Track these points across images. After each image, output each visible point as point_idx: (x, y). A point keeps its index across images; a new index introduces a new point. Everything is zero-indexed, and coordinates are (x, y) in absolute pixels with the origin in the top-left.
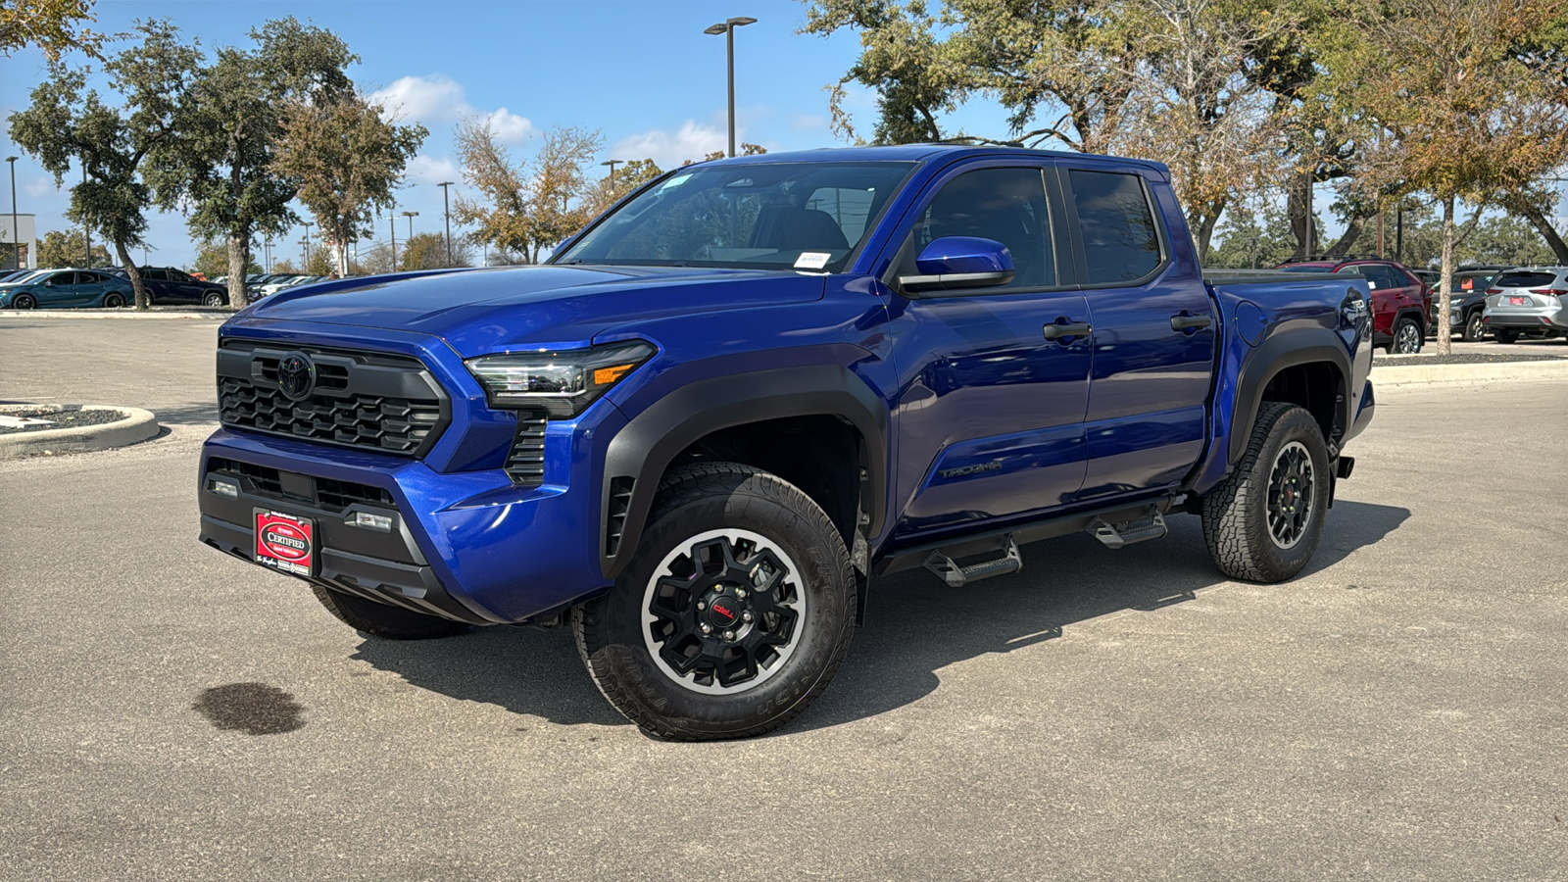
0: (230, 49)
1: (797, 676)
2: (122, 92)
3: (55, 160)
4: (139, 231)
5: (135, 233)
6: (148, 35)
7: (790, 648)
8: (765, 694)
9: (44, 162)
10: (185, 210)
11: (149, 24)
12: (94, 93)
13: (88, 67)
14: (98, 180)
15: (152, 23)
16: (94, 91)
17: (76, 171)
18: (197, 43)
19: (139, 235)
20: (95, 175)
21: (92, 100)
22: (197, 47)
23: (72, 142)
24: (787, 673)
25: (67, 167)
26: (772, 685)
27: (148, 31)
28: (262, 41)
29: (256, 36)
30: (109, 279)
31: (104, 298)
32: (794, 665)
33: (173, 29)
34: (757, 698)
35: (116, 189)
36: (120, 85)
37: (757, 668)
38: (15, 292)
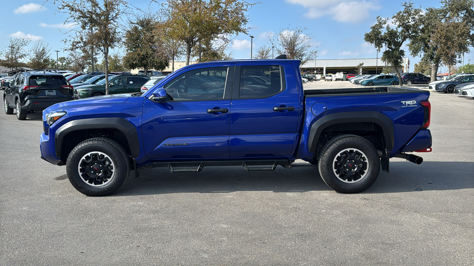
0: (430, 7)
1: (111, 185)
2: (395, 24)
3: (378, 45)
4: (401, 63)
5: (400, 64)
6: (405, 7)
7: (110, 179)
8: (103, 188)
9: (375, 46)
10: (421, 56)
11: (405, 4)
12: (388, 26)
13: (388, 18)
14: (390, 50)
15: (406, 3)
16: (388, 25)
17: (384, 48)
18: (421, 7)
19: (401, 64)
20: (390, 48)
21: (388, 28)
22: (421, 8)
23: (383, 39)
24: (109, 184)
25: (382, 47)
26: (105, 186)
27: (405, 6)
28: (444, 4)
29: (442, 2)
30: (394, 77)
31: (392, 82)
32: (110, 183)
33: (412, 4)
34: (101, 188)
35: (394, 52)
36: (395, 22)
37: (102, 182)
38: (368, 81)
